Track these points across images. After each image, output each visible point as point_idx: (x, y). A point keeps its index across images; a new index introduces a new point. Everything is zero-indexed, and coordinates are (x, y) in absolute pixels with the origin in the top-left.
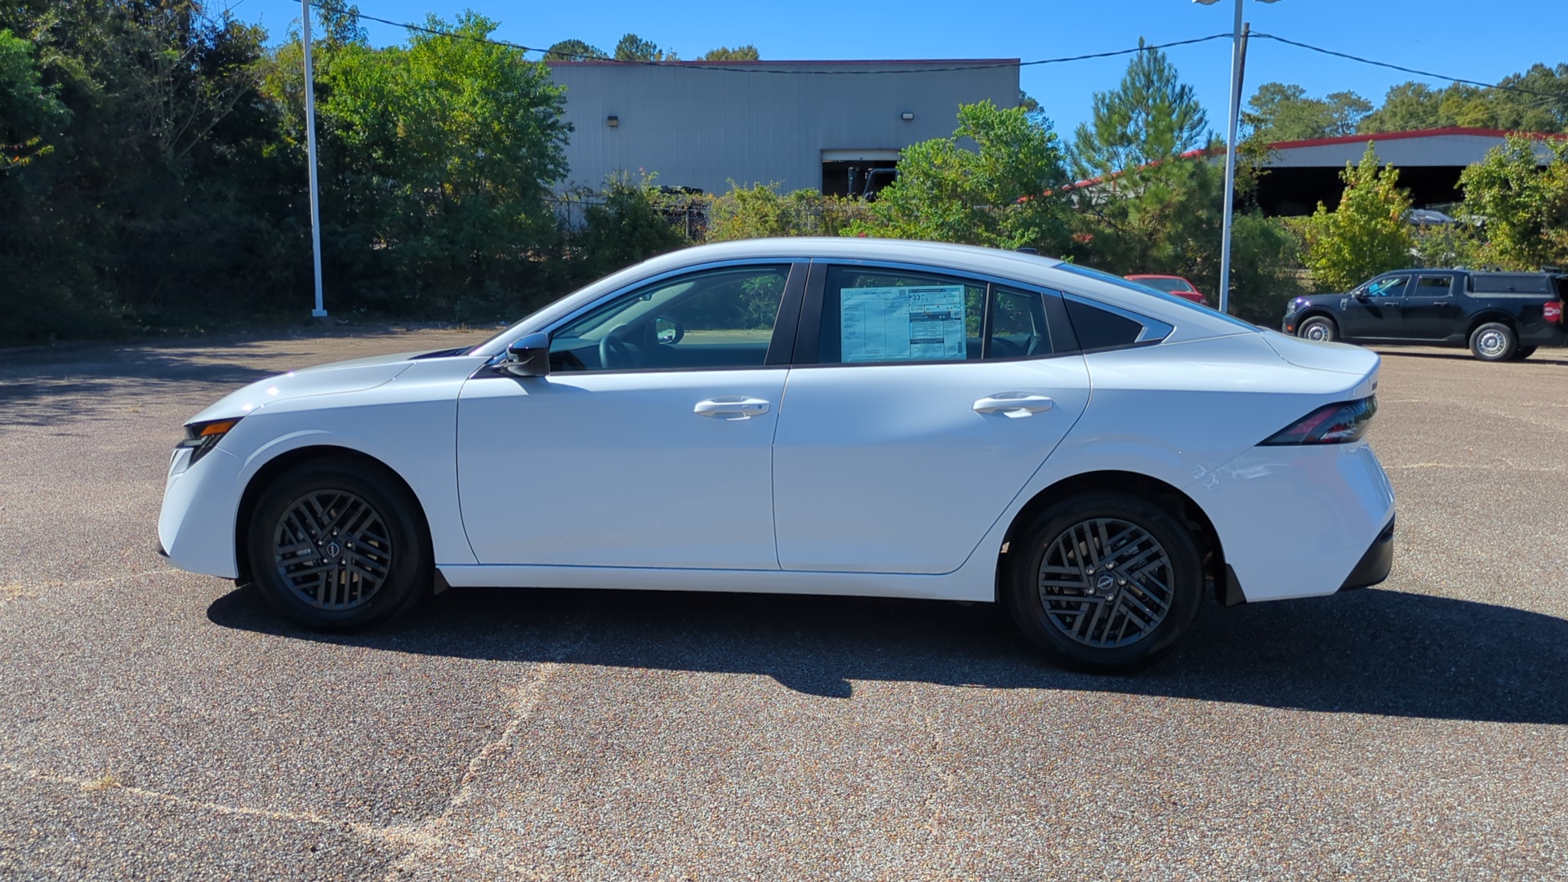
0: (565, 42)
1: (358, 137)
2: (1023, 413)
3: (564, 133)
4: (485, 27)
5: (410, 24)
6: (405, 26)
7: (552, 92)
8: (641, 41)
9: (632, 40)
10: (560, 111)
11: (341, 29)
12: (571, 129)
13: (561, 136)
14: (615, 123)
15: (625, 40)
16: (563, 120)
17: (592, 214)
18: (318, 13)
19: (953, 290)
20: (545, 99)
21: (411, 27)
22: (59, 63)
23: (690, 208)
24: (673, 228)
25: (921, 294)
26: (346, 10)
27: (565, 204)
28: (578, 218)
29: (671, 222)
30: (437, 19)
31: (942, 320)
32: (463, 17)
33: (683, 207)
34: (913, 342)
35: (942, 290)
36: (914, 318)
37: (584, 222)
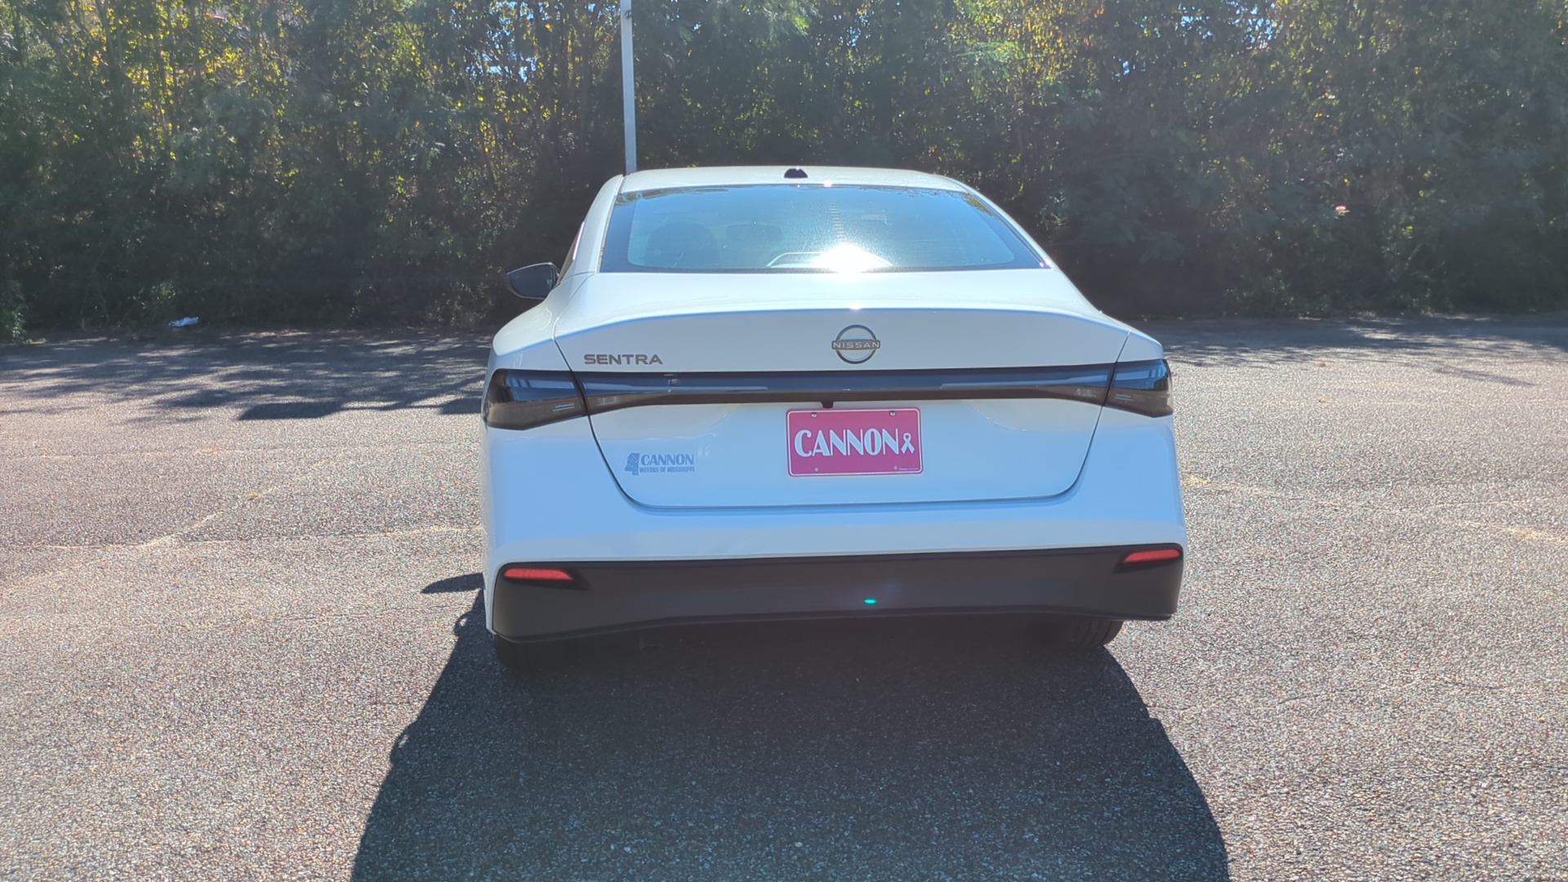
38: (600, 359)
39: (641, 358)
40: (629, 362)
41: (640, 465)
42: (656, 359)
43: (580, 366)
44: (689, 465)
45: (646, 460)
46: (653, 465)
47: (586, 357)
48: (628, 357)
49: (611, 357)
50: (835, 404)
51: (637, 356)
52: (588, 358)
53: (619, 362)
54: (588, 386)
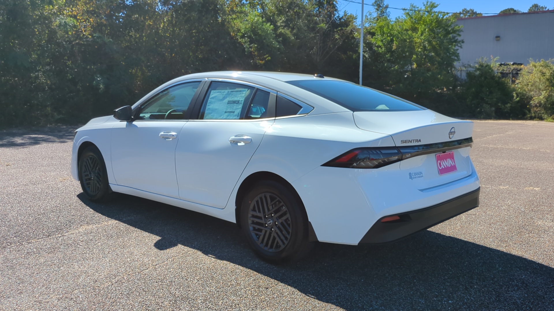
0: (506, 10)
1: (382, 50)
2: (242, 144)
3: (460, 44)
4: (433, 6)
5: (404, 8)
6: (402, 9)
7: (457, 28)
8: (539, 6)
9: (536, 6)
10: (460, 35)
11: (382, 12)
12: (463, 42)
13: (459, 45)
14: (498, 39)
15: (533, 6)
16: (459, 38)
17: (469, 74)
18: (375, 8)
19: (244, 91)
20: (454, 31)
21: (404, 9)
22: (283, 32)
23: (512, 71)
24: (504, 79)
25: (234, 93)
26: (384, 6)
27: (460, 71)
28: (464, 76)
29: (503, 77)
30: (414, 5)
31: (237, 103)
32: (425, 3)
33: (509, 71)
34: (226, 112)
35: (240, 91)
36: (229, 103)
37: (466, 78)
38: (405, 142)
39: (417, 141)
40: (414, 142)
41: (412, 177)
42: (420, 141)
43: (399, 144)
44: (422, 175)
45: (413, 174)
46: (415, 176)
47: (401, 141)
48: (414, 140)
49: (409, 141)
50: (447, 151)
51: (416, 140)
52: (403, 142)
53: (411, 142)
54: (402, 151)
